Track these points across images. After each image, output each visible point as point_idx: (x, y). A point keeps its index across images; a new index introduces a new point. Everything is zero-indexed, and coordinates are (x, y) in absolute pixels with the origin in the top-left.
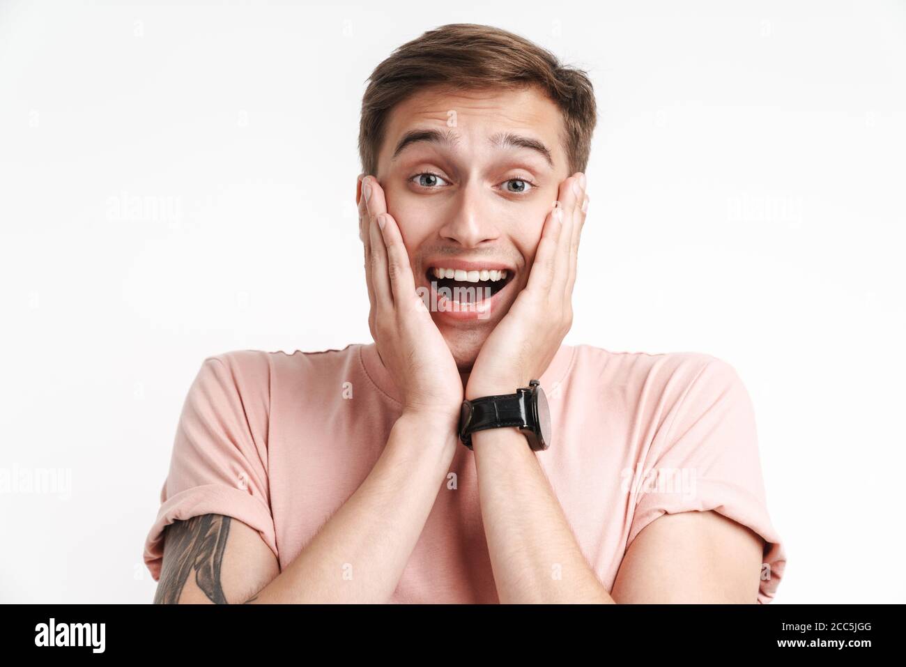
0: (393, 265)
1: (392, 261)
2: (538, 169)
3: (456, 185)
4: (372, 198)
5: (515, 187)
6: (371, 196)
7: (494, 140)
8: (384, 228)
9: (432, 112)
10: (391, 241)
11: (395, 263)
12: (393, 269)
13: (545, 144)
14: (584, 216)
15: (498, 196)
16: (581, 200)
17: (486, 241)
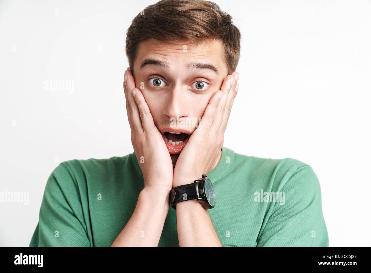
0: (142, 113)
1: (141, 111)
2: (210, 78)
3: (170, 86)
4: (127, 81)
5: (199, 86)
6: (127, 80)
7: (188, 66)
8: (136, 96)
9: (158, 50)
10: (140, 102)
11: (143, 112)
12: (142, 115)
13: (214, 65)
14: (236, 93)
15: (191, 92)
16: (234, 86)
17: (183, 117)
